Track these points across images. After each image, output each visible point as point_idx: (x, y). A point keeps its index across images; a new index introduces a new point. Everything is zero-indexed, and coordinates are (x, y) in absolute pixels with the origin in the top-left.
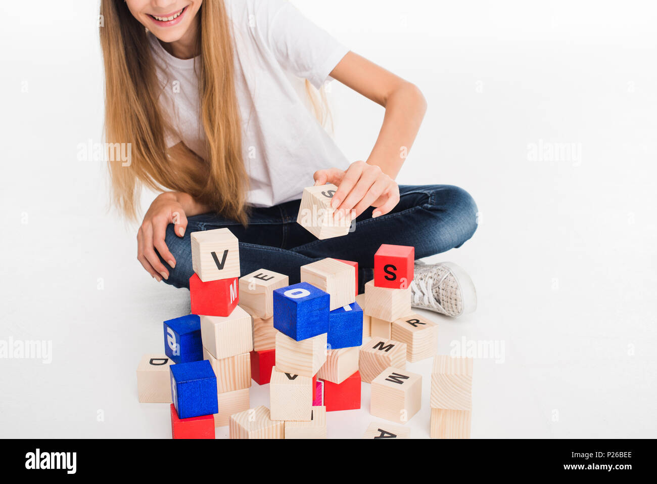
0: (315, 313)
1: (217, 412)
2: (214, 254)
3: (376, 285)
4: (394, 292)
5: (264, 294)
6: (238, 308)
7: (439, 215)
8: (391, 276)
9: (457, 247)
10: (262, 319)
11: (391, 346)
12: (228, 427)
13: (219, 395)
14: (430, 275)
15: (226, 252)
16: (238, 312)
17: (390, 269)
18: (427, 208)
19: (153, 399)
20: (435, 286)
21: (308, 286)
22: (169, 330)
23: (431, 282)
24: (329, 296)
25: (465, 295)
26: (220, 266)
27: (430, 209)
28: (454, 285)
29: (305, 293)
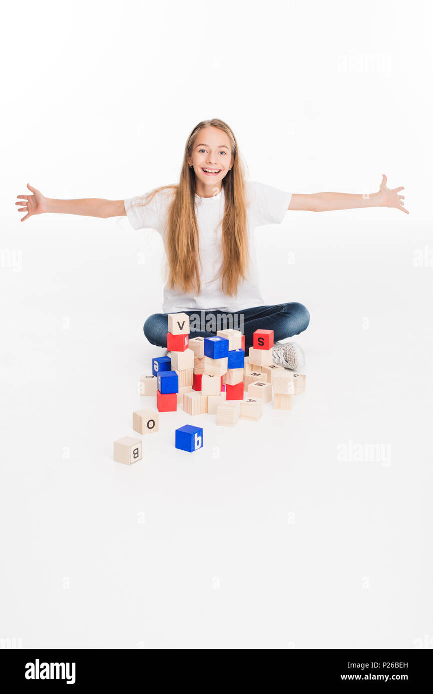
0: (222, 348)
1: (178, 392)
2: (178, 323)
3: (254, 348)
4: (263, 351)
5: (200, 347)
6: (188, 349)
7: (288, 315)
8: (261, 344)
9: (298, 334)
10: (199, 359)
11: (259, 374)
12: (182, 404)
13: (179, 388)
14: (283, 348)
15: (184, 322)
16: (188, 350)
17: (261, 340)
18: (282, 312)
19: (147, 394)
20: (285, 354)
21: (219, 337)
22: (155, 362)
23: (283, 351)
24: (228, 341)
25: (299, 356)
26: (181, 329)
27: (284, 313)
28: (294, 352)
29: (218, 339)
